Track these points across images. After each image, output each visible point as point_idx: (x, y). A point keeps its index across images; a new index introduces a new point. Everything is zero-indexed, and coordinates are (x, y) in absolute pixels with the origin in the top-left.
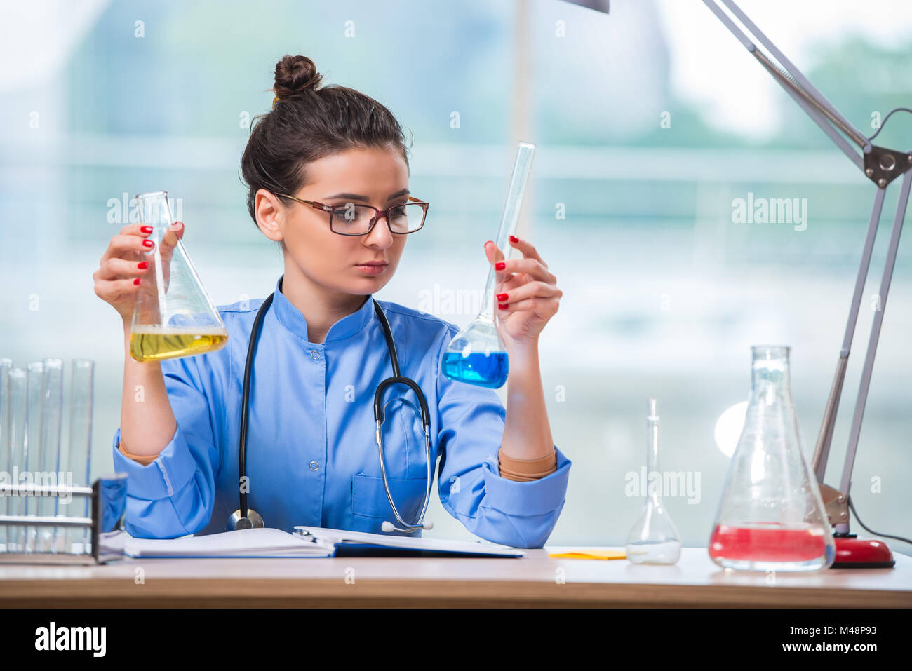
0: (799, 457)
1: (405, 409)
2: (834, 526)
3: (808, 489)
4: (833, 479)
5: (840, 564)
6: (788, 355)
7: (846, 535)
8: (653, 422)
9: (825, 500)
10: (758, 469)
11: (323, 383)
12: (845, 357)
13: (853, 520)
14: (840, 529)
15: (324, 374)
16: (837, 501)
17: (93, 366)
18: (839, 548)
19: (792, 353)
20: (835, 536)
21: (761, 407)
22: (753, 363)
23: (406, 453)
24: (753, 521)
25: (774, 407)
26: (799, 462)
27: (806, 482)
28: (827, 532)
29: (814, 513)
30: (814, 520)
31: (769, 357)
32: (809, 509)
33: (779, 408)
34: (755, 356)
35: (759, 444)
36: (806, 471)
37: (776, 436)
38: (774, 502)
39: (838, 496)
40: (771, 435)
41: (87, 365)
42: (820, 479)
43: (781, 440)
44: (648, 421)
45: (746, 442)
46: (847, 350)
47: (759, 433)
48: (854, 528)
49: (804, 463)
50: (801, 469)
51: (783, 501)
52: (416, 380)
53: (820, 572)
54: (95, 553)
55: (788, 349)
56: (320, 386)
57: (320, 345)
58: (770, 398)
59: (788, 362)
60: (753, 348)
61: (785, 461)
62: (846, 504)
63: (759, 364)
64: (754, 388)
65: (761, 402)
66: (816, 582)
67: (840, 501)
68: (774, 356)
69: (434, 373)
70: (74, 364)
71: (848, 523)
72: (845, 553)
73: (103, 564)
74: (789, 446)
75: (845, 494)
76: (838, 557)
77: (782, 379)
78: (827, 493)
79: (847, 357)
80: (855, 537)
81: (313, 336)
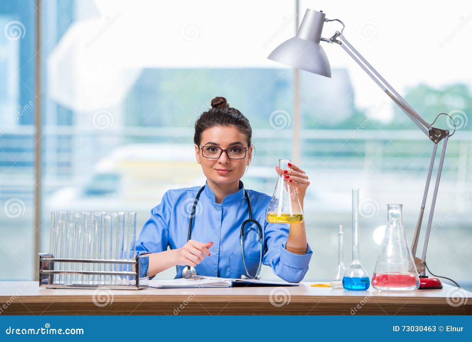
0: (406, 247)
1: (252, 232)
2: (419, 273)
3: (410, 259)
4: (419, 255)
5: (422, 288)
6: (401, 208)
7: (424, 277)
8: (341, 234)
9: (416, 264)
10: (390, 251)
11: (221, 219)
12: (423, 208)
13: (427, 271)
14: (422, 274)
15: (221, 216)
16: (421, 263)
17: (136, 214)
18: (421, 281)
19: (403, 207)
20: (420, 277)
21: (391, 228)
22: (388, 211)
23: (251, 247)
24: (389, 272)
25: (396, 228)
26: (406, 249)
27: (409, 257)
28: (417, 275)
29: (412, 268)
30: (411, 271)
31: (394, 209)
32: (409, 267)
33: (398, 228)
34: (389, 208)
35: (390, 242)
36: (409, 252)
37: (397, 239)
38: (397, 264)
39: (421, 261)
40: (395, 239)
41: (134, 213)
42: (414, 256)
43: (399, 240)
44: (339, 233)
45: (386, 241)
46: (424, 206)
47: (391, 238)
48: (427, 274)
49: (408, 250)
50: (407, 251)
51: (400, 264)
52: (257, 220)
53: (414, 291)
54: (137, 284)
55: (401, 205)
56: (219, 220)
57: (220, 204)
58: (395, 224)
59: (401, 211)
60: (388, 205)
61: (401, 248)
62: (424, 264)
63: (390, 211)
64: (388, 220)
65: (391, 226)
66: (413, 295)
67: (422, 264)
68: (396, 208)
69: (264, 217)
70: (128, 213)
71: (425, 272)
72: (424, 283)
73: (141, 289)
74: (402, 243)
75: (423, 261)
76: (421, 285)
77: (399, 217)
78: (417, 261)
79: (424, 208)
80: (427, 277)
81: (217, 201)
